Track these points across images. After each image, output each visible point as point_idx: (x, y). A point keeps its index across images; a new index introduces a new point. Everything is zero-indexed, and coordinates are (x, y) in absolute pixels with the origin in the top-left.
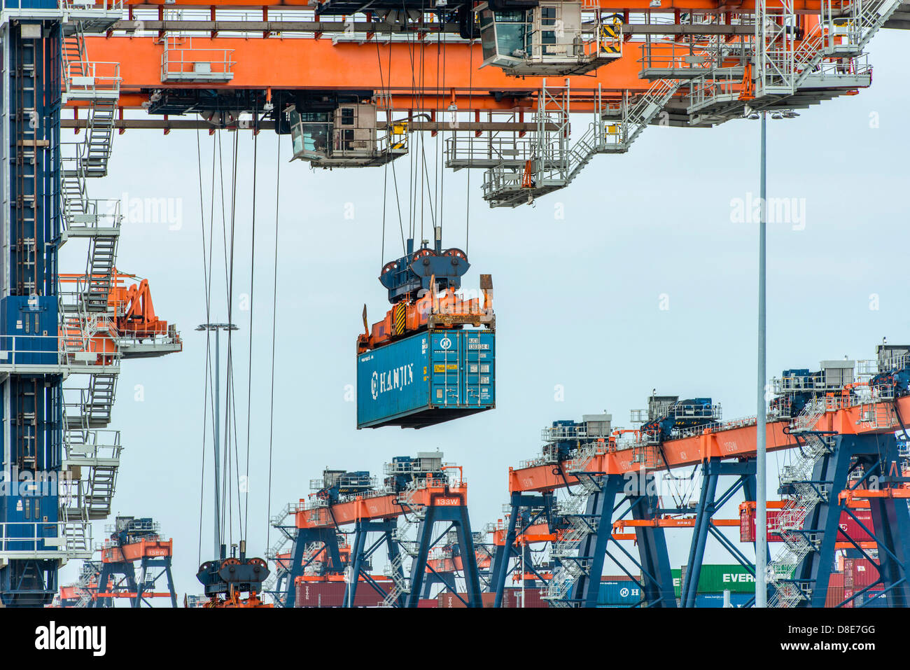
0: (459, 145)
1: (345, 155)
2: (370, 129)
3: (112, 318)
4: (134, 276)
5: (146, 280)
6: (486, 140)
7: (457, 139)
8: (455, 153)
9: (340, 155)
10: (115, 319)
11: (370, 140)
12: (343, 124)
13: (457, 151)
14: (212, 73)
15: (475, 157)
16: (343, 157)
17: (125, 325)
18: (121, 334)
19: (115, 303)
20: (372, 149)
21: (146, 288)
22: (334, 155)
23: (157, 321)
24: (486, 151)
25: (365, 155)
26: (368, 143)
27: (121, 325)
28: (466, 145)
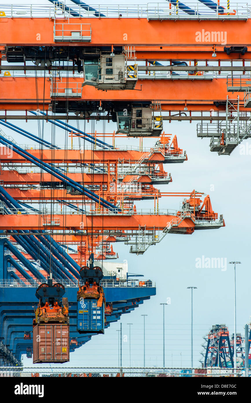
0: (203, 127)
1: (136, 131)
2: (147, 119)
3: (193, 212)
4: (203, 193)
5: (208, 195)
6: (216, 124)
7: (203, 124)
8: (202, 130)
9: (134, 131)
10: (194, 212)
11: (147, 124)
12: (137, 117)
13: (203, 130)
14: (73, 93)
15: (209, 132)
16: (135, 132)
17: (199, 215)
18: (197, 219)
19: (194, 205)
20: (148, 128)
21: (209, 199)
22: (131, 131)
23: (213, 213)
24: (216, 130)
25: (145, 131)
26: (146, 125)
27: (198, 215)
28: (206, 127)
